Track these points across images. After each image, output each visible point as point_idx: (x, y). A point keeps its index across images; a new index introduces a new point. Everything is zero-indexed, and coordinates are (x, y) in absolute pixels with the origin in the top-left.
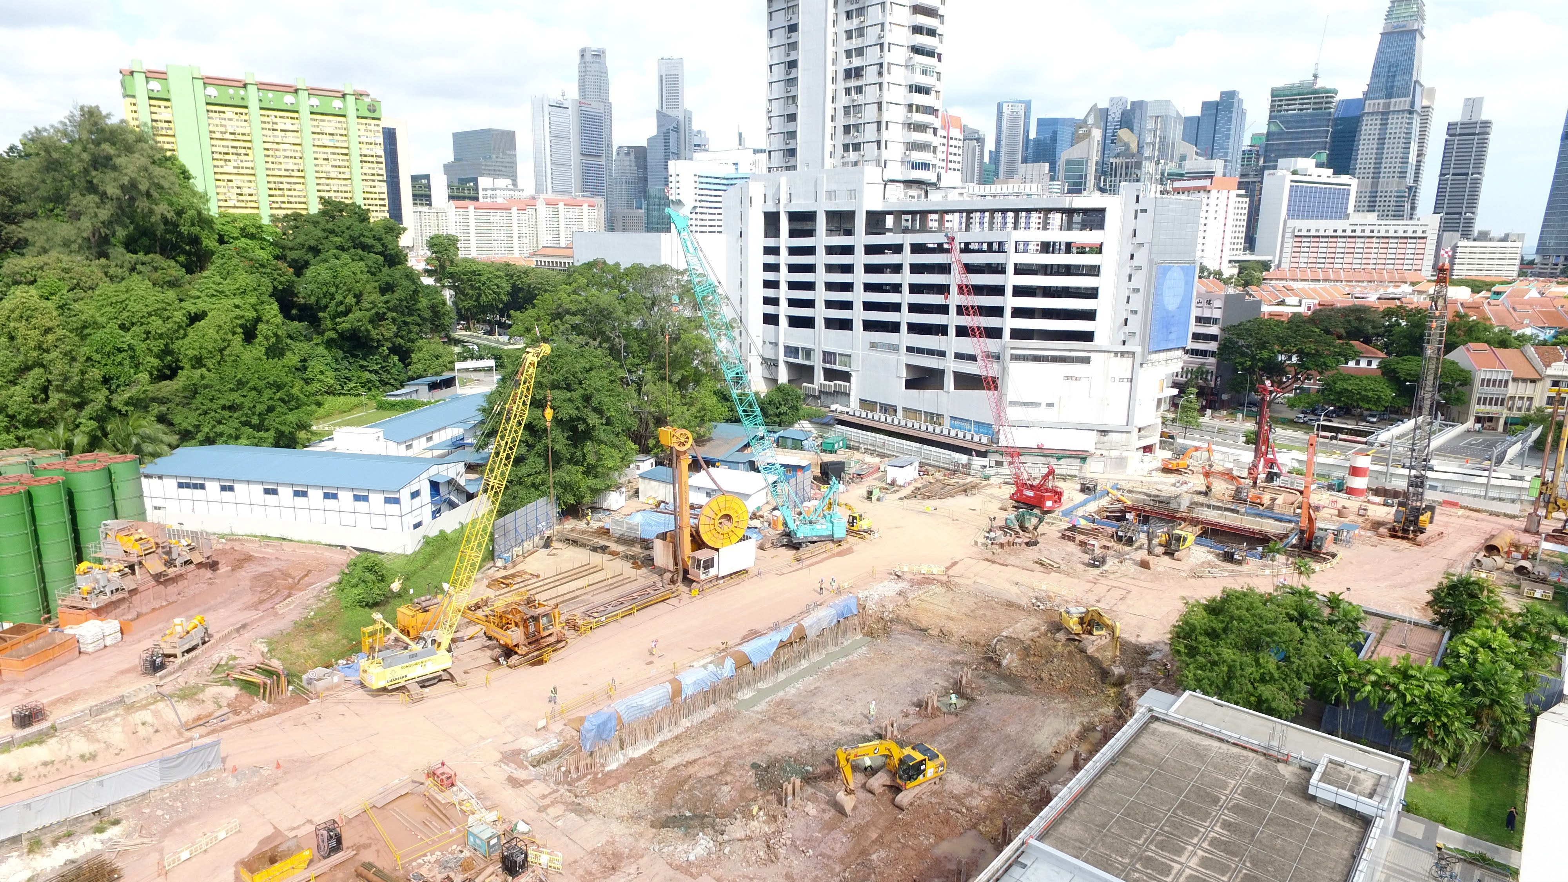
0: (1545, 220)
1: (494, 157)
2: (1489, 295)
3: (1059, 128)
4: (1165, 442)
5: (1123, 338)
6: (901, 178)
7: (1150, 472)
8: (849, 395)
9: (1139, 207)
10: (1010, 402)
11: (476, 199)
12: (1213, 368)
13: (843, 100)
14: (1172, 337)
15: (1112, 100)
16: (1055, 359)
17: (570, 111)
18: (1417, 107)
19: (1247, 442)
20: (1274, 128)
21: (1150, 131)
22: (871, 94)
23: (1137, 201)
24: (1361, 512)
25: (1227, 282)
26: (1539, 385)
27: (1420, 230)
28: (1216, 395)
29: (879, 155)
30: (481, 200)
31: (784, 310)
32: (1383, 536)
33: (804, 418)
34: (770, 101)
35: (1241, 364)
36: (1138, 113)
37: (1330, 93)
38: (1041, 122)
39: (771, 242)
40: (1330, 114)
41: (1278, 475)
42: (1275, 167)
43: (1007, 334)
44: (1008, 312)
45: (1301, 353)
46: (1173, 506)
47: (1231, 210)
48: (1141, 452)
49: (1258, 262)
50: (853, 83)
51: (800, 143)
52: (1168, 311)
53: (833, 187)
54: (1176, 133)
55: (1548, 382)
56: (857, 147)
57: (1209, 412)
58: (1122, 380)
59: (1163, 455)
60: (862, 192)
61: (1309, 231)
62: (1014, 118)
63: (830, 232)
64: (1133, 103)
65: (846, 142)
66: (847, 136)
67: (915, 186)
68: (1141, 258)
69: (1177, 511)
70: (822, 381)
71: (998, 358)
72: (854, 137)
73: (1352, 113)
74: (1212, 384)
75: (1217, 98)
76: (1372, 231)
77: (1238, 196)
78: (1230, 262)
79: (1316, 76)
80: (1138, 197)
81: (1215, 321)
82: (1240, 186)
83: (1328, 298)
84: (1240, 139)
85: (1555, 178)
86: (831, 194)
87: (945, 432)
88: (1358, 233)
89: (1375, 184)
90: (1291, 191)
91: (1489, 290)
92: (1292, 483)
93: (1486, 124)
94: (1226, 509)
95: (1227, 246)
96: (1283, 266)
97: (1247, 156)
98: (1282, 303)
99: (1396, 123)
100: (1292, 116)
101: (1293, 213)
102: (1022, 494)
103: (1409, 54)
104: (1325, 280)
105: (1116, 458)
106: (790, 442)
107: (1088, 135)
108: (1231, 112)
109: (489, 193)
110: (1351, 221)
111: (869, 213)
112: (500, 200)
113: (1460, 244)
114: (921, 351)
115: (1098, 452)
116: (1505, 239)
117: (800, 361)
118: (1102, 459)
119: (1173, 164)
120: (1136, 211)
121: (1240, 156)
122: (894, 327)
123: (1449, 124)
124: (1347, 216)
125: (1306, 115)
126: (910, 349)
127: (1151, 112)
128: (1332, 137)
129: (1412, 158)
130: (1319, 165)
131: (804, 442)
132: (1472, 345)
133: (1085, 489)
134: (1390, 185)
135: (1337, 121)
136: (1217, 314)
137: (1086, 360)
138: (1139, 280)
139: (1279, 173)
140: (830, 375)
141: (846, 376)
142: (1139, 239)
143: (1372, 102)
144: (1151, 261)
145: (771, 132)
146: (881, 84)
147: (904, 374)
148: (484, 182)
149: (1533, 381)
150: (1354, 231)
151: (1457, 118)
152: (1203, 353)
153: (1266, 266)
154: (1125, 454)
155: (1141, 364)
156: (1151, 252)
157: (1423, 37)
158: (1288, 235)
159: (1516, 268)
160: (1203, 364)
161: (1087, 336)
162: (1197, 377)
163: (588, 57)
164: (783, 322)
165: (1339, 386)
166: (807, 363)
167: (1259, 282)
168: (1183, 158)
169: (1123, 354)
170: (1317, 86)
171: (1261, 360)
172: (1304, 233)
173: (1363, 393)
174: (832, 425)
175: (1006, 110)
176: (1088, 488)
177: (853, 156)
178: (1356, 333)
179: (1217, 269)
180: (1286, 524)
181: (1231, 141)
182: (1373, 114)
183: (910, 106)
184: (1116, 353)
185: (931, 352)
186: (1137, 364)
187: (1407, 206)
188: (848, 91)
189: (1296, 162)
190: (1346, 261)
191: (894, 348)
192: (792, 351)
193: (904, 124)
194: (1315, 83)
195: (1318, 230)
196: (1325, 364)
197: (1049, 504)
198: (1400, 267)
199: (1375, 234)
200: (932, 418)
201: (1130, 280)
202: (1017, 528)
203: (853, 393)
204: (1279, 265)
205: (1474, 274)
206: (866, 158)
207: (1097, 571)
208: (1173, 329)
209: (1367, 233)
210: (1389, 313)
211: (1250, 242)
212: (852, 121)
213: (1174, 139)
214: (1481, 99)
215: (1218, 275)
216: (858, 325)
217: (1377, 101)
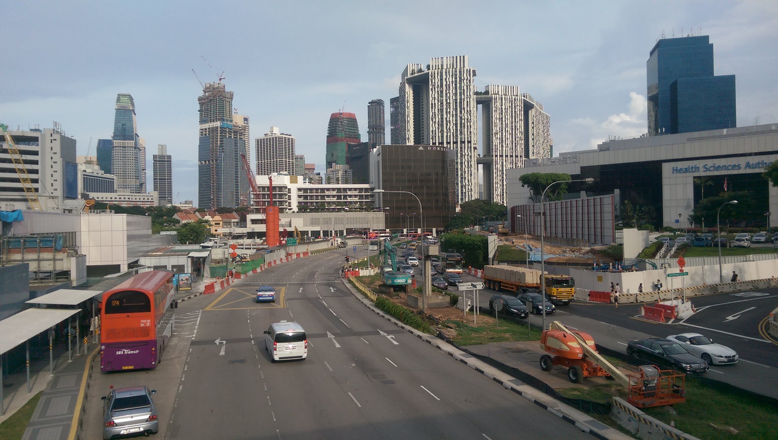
9: (52, 138)
18: (139, 146)
27: (150, 198)
61: (98, 198)
76: (129, 199)
80: (51, 134)
89: (125, 182)
90: (84, 180)
93: (169, 157)
99: (130, 152)
103: (130, 121)
110: (118, 194)
123: (154, 156)
124: (116, 191)
134: (132, 182)
142: (54, 151)
143: (117, 141)
150: (120, 198)
151: (157, 153)
157: (135, 114)
169: (53, 197)
182: (118, 147)
187: (142, 189)
195: (102, 198)
201: (52, 167)
214: (165, 145)
217: (119, 141)
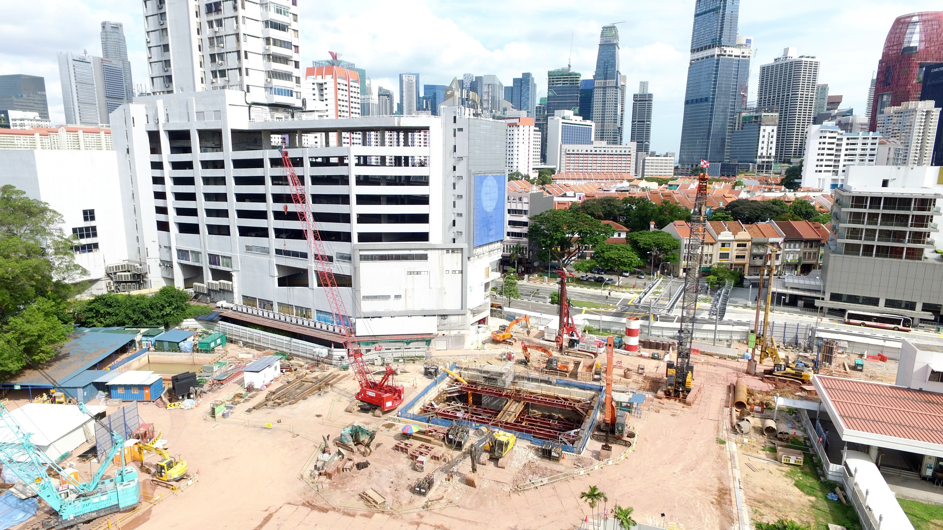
0: (681, 146)
1: (25, 96)
2: (667, 186)
3: (437, 91)
4: (495, 311)
5: (453, 236)
6: (265, 101)
7: (484, 343)
8: (232, 292)
9: (457, 126)
10: (364, 297)
11: (8, 127)
12: (526, 245)
13: (207, 32)
14: (492, 233)
15: (465, 75)
16: (398, 258)
17: (92, 65)
18: (619, 85)
19: (552, 302)
20: (551, 94)
21: (485, 92)
22: (229, 26)
23: (455, 122)
24: (640, 371)
25: (532, 182)
26: (715, 246)
27: (627, 150)
28: (530, 263)
29: (242, 81)
30: (12, 128)
31: (172, 218)
32: (661, 398)
33: (190, 316)
34: (148, 32)
35: (544, 242)
36: (479, 83)
37: (577, 75)
38: (427, 87)
39: (156, 158)
40: (578, 87)
41: (577, 342)
42: (553, 115)
43: (355, 238)
44: (354, 218)
45: (580, 232)
46: (500, 384)
47: (532, 140)
48: (477, 325)
49: (548, 169)
50: (214, 17)
51: (173, 71)
52: (486, 213)
53: (201, 109)
54: (501, 95)
55: (720, 244)
56: (223, 73)
57: (526, 276)
58: (454, 272)
59: (495, 323)
60: (225, 113)
61: (573, 151)
62: (410, 84)
63: (204, 149)
64: (476, 78)
65: (214, 69)
66: (214, 64)
67: (281, 109)
68: (461, 170)
69: (503, 389)
70: (211, 280)
71: (350, 259)
72: (219, 65)
73: (589, 87)
74: (527, 256)
75: (521, 77)
76: (605, 151)
77: (535, 131)
78: (533, 169)
79: (569, 66)
80: (455, 118)
81: (525, 212)
82: (536, 125)
83: (589, 192)
84: (534, 101)
85: (684, 124)
86: (200, 114)
87: (312, 325)
88: (598, 152)
89: (603, 126)
90: (562, 128)
91: (666, 184)
92: (588, 348)
93: (650, 96)
94: (542, 381)
95: (531, 160)
96: (562, 171)
97: (539, 109)
98: (565, 195)
99: (610, 92)
100: (560, 87)
101: (564, 141)
102: (365, 395)
103: (613, 56)
104: (584, 179)
105: (455, 336)
106: (166, 345)
107: (452, 95)
108: (529, 85)
109: (18, 122)
110: (594, 145)
111: (234, 132)
112: (27, 128)
113: (646, 158)
114: (287, 253)
115: (441, 333)
116: (666, 156)
117: (191, 263)
118: (444, 338)
119: (499, 113)
120: (455, 130)
121: (535, 110)
122: (263, 232)
123: (634, 95)
124: (592, 143)
125: (567, 87)
126: (279, 252)
127: (485, 82)
128: (580, 100)
129: (619, 113)
130: (575, 115)
131: (181, 344)
132: (677, 222)
133: (428, 373)
134: (610, 127)
135: (583, 91)
136: (526, 207)
137: (424, 257)
138: (461, 189)
139: (556, 118)
140: (218, 274)
141: (228, 276)
142: (458, 153)
143: (598, 81)
144: (469, 171)
145: (151, 60)
146: (236, 17)
147: (276, 273)
148: (12, 114)
149: (712, 244)
150: (596, 151)
151: (637, 92)
152: (519, 235)
153: (553, 171)
154: (462, 332)
155: (469, 258)
156: (468, 165)
157: (619, 48)
158: (563, 153)
159: (673, 171)
160: (519, 242)
161: (424, 237)
162: (516, 252)
163: (108, 28)
164: (174, 229)
165: (606, 255)
166: (197, 264)
167: (550, 182)
168: (505, 110)
169: (453, 250)
170: (571, 71)
171: (556, 239)
172: (571, 152)
173: (622, 260)
174: (216, 322)
175: (405, 79)
176: (430, 373)
177: (220, 81)
178: (610, 215)
179: (526, 174)
180: (589, 392)
181: (530, 101)
182: (599, 87)
183: (268, 40)
184: (448, 250)
185: (296, 254)
186: (466, 258)
187: (619, 138)
188: (210, 23)
189: (564, 113)
190: (593, 168)
191: (265, 251)
192: (183, 253)
193: (264, 55)
194: (569, 70)
195: (578, 151)
196: (596, 240)
197: (389, 404)
198: (620, 171)
199: (606, 153)
200: (302, 312)
201: (454, 188)
202: (351, 444)
203: (236, 291)
204: (560, 171)
205: (655, 175)
206: (231, 84)
207: (422, 501)
208: (492, 227)
209: (603, 152)
210: (626, 201)
211: (544, 158)
212: (216, 51)
213: (499, 98)
214: (647, 82)
215: (527, 177)
216: (235, 231)
217: (600, 81)
